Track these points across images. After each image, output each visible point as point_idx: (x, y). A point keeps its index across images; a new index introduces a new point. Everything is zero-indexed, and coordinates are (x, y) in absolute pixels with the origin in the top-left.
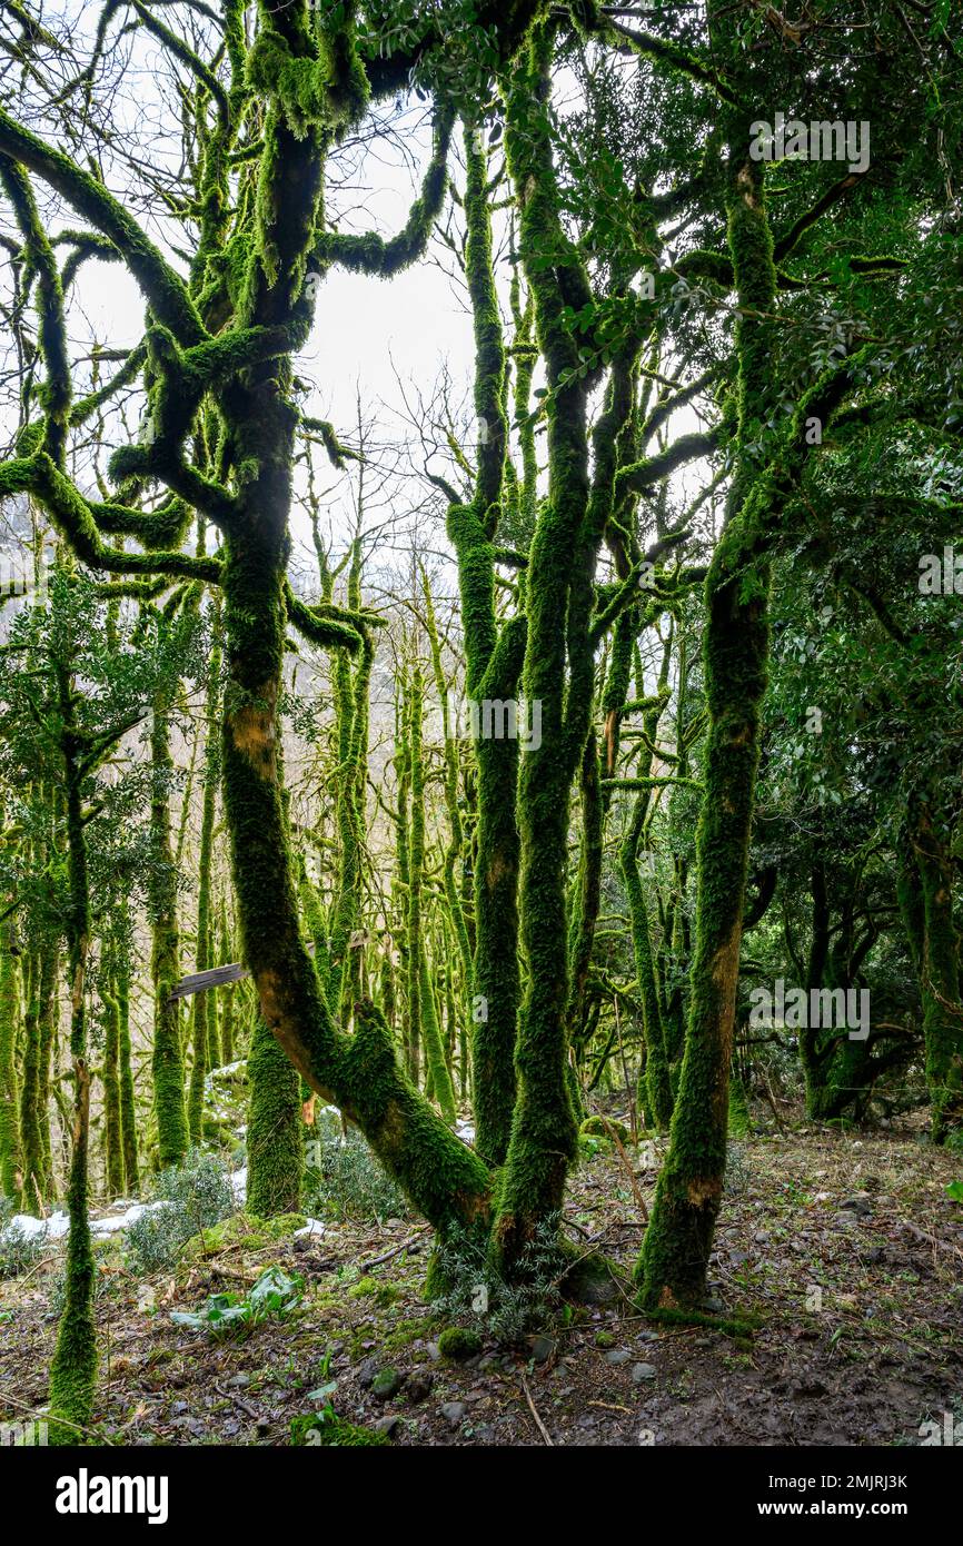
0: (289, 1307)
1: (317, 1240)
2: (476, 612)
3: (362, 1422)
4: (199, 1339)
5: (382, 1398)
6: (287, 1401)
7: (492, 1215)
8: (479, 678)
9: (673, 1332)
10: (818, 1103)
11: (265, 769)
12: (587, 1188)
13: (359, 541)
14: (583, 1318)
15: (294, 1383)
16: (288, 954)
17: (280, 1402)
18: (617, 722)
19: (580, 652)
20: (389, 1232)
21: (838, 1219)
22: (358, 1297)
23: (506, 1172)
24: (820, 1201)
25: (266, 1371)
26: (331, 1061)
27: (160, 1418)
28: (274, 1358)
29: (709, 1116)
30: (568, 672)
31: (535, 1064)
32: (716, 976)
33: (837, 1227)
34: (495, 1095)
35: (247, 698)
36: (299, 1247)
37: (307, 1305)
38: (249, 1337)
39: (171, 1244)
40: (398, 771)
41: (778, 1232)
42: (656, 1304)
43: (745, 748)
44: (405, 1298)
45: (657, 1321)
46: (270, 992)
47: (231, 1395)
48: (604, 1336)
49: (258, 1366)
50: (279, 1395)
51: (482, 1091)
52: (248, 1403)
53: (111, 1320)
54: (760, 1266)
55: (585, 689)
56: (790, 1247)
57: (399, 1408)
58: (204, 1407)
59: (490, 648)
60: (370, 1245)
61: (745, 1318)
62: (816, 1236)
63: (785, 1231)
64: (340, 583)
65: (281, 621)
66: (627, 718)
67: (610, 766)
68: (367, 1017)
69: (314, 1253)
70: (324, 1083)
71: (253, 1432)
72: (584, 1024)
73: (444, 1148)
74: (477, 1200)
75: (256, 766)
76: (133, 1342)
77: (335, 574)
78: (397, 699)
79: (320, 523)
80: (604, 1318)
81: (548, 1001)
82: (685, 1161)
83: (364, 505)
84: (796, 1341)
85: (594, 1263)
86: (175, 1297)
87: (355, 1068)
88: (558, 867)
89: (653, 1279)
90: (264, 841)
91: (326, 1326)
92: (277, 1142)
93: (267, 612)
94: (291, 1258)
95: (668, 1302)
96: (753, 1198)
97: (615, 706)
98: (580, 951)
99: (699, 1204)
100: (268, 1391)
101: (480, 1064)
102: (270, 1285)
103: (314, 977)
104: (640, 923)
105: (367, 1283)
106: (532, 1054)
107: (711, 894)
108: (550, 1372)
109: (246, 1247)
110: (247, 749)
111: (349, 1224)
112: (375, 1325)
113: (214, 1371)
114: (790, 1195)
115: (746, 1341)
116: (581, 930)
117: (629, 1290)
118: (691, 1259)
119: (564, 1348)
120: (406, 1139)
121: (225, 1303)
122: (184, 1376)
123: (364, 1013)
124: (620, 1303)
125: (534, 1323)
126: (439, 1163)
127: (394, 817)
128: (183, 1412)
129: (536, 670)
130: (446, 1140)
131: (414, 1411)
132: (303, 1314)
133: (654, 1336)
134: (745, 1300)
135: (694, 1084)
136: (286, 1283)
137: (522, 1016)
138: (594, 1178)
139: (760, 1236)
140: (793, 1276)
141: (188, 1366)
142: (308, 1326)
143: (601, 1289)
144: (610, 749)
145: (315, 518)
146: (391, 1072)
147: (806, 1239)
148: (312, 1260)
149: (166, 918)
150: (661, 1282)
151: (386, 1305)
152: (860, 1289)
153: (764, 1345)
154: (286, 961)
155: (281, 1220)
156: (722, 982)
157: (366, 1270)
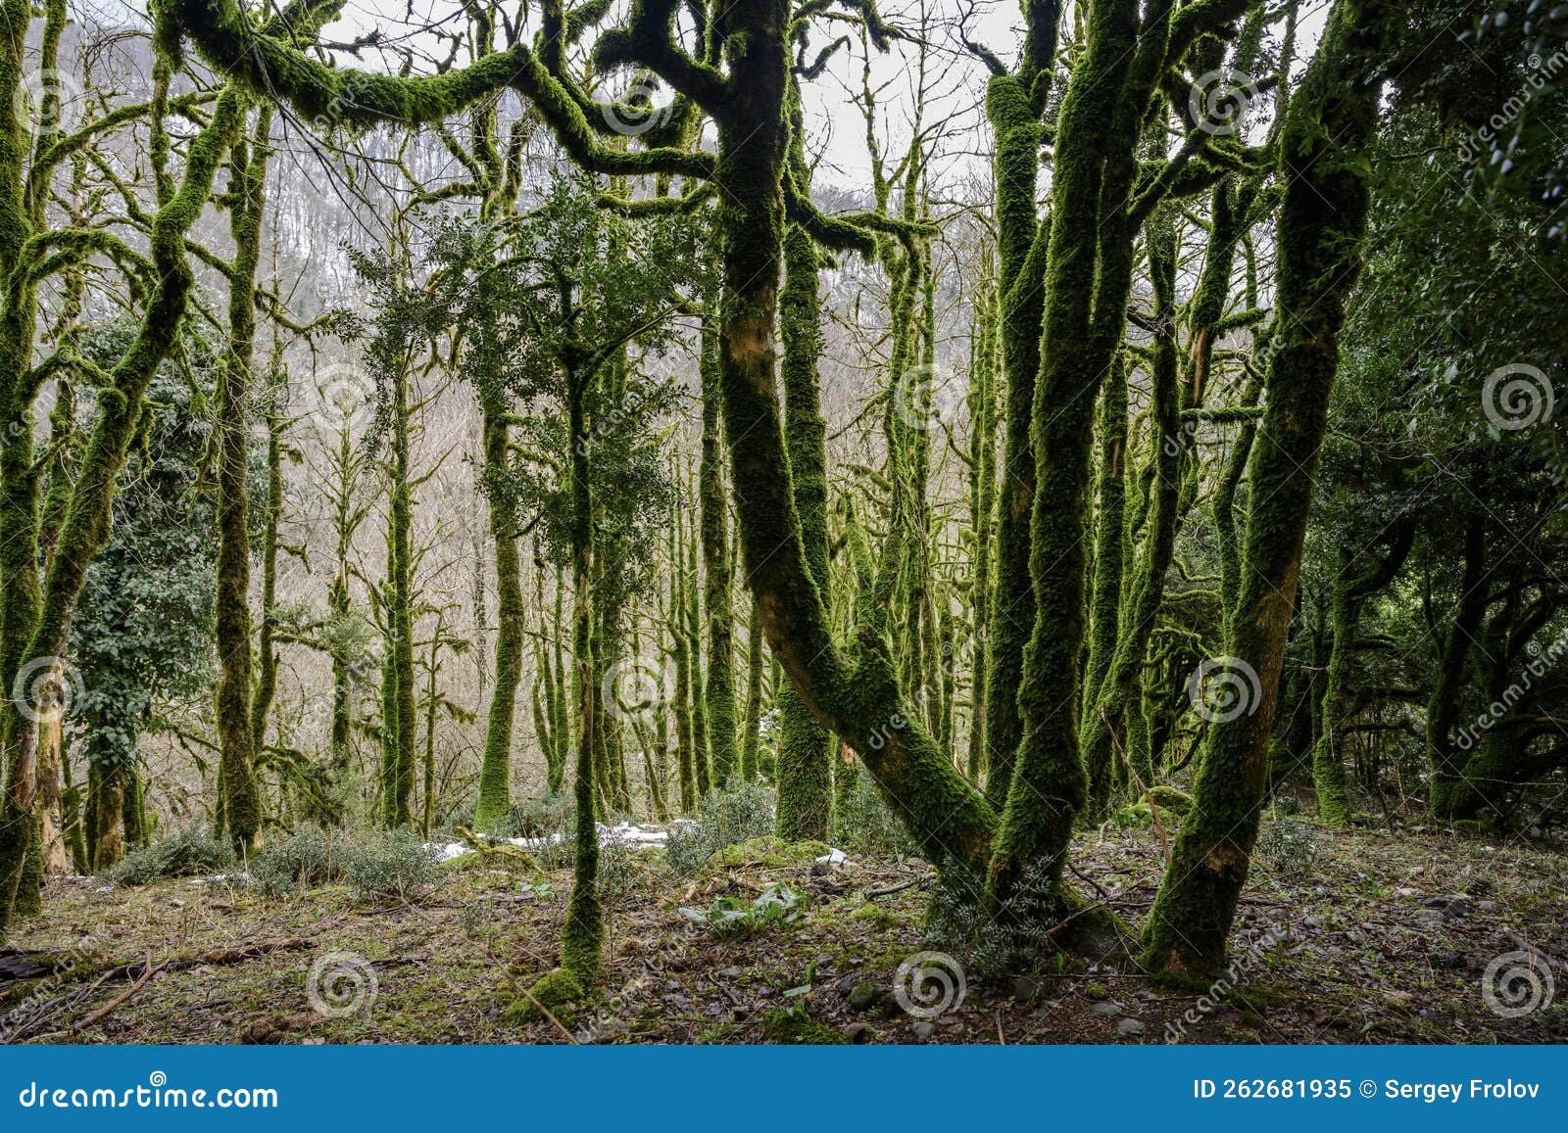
0: (790, 919)
1: (835, 866)
2: (1013, 204)
3: (833, 1025)
4: (705, 936)
5: (857, 1008)
6: (770, 996)
7: (990, 855)
8: (1012, 282)
9: (1174, 996)
10: (1446, 800)
11: (763, 383)
12: (1128, 853)
13: (918, 141)
14: (1077, 968)
15: (778, 982)
16: (789, 577)
17: (763, 997)
18: (1208, 342)
19: (1113, 239)
20: (907, 869)
21: (1418, 916)
22: (858, 919)
23: (1006, 815)
24: (1402, 896)
25: (757, 969)
26: (831, 688)
27: (654, 991)
28: (767, 959)
29: (1239, 778)
30: (1098, 266)
31: (1039, 705)
32: (1261, 622)
33: (1414, 925)
34: (1007, 738)
35: (741, 305)
36: (817, 871)
37: (808, 920)
38: (748, 939)
39: (701, 853)
40: (973, 410)
41: (1335, 919)
42: (1162, 966)
43: (1321, 351)
44: (904, 927)
45: (1159, 982)
46: (772, 615)
47: (721, 984)
48: (1095, 987)
49: (750, 964)
50: (764, 990)
51: (995, 733)
52: (734, 992)
53: (635, 910)
54: (1299, 949)
55: (1119, 283)
56: (1345, 936)
57: (872, 1020)
58: (695, 990)
59: (1028, 245)
60: (885, 878)
61: (1262, 995)
62: (1382, 929)
63: (1343, 919)
64: (896, 194)
65: (778, 219)
66: (1222, 337)
67: (1196, 394)
68: (870, 647)
69: (830, 878)
70: (823, 709)
71: (731, 1017)
72: (1177, 698)
73: (945, 785)
74: (978, 841)
75: (753, 379)
76: (648, 929)
77: (891, 183)
78: (973, 328)
79: (876, 123)
80: (1101, 971)
81: (1058, 639)
82: (1205, 822)
83: (925, 98)
84: (1319, 1025)
85: (1100, 917)
86: (694, 898)
87: (855, 697)
88: (1076, 491)
89: (1160, 940)
90: (762, 459)
91: (820, 939)
92: (806, 772)
93: (762, 209)
94: (807, 880)
95: (1175, 965)
96: (1316, 883)
97: (1206, 322)
98: (1145, 605)
99: (1217, 869)
100: (755, 986)
101: (993, 706)
102: (773, 895)
103: (816, 602)
104: (1231, 581)
105: (870, 908)
106: (1035, 695)
107: (1262, 528)
108: (1030, 1012)
109: (766, 864)
110: (743, 361)
111: (870, 858)
112: (868, 946)
113: (710, 962)
114: (1362, 887)
115: (1259, 1017)
116: (1148, 581)
117: (1135, 950)
118: (1205, 925)
119: (1050, 992)
120: (906, 772)
121: (729, 906)
122: (684, 962)
123: (867, 643)
124: (1123, 961)
125: (1017, 963)
126: (939, 800)
127: (966, 460)
128: (674, 991)
129: (1060, 262)
130: (948, 778)
131: (886, 1024)
132: (803, 927)
133: (1152, 996)
134: (1268, 978)
135: (1224, 741)
136: (791, 897)
137: (1029, 654)
138: (1139, 845)
139: (1310, 920)
140: (1337, 964)
141: (689, 954)
142: (804, 937)
143: (1105, 944)
144: (1198, 373)
145: (870, 118)
146: (894, 704)
147: (1368, 931)
148: (827, 884)
149: (717, 554)
150: (1170, 945)
151: (883, 930)
152: (1420, 988)
153: (1278, 1024)
154: (785, 584)
155: (803, 846)
156: (1267, 630)
157: (871, 898)
